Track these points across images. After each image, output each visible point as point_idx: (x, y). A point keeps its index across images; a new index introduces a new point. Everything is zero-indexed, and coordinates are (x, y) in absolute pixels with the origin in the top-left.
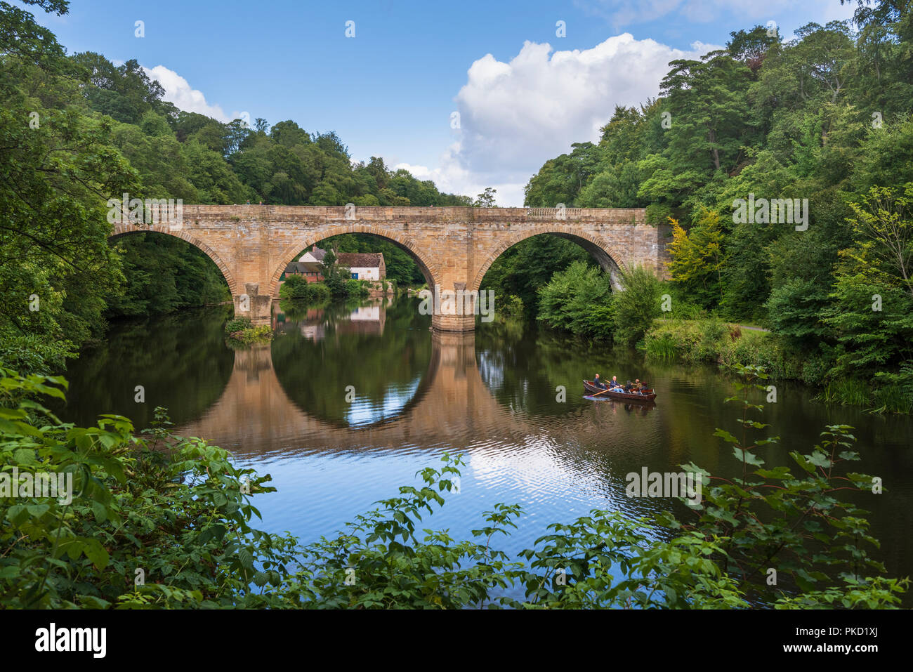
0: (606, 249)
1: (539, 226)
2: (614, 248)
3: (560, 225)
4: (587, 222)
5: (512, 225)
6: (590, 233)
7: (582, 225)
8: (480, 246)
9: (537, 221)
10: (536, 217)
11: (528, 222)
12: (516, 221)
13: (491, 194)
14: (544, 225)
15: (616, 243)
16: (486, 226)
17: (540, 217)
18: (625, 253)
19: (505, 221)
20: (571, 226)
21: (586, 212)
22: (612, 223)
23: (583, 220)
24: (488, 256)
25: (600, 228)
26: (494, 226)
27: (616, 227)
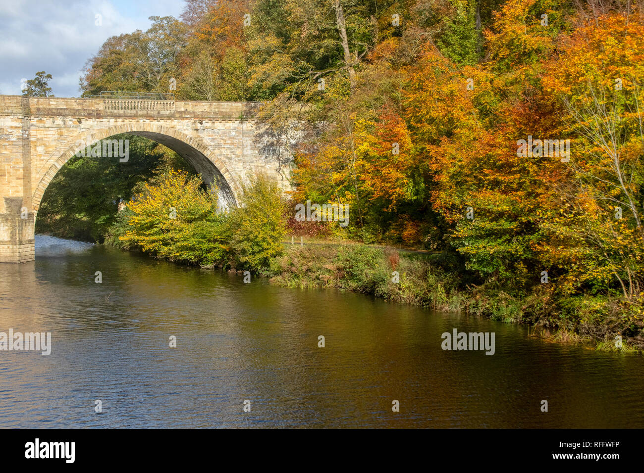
0: (207, 153)
1: (120, 122)
2: (217, 152)
3: (148, 121)
4: (183, 119)
5: (83, 121)
6: (186, 132)
7: (175, 123)
8: (40, 149)
9: (117, 117)
10: (116, 111)
11: (106, 116)
12: (90, 115)
13: (44, 80)
14: (127, 121)
15: (219, 146)
16: (48, 122)
17: (121, 112)
18: (230, 159)
19: (74, 115)
20: (162, 122)
21: (181, 106)
22: (213, 120)
23: (177, 115)
24: (52, 161)
25: (199, 126)
26: (59, 121)
27: (219, 125)
